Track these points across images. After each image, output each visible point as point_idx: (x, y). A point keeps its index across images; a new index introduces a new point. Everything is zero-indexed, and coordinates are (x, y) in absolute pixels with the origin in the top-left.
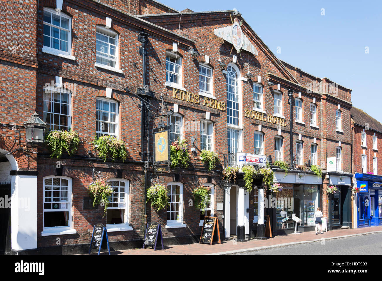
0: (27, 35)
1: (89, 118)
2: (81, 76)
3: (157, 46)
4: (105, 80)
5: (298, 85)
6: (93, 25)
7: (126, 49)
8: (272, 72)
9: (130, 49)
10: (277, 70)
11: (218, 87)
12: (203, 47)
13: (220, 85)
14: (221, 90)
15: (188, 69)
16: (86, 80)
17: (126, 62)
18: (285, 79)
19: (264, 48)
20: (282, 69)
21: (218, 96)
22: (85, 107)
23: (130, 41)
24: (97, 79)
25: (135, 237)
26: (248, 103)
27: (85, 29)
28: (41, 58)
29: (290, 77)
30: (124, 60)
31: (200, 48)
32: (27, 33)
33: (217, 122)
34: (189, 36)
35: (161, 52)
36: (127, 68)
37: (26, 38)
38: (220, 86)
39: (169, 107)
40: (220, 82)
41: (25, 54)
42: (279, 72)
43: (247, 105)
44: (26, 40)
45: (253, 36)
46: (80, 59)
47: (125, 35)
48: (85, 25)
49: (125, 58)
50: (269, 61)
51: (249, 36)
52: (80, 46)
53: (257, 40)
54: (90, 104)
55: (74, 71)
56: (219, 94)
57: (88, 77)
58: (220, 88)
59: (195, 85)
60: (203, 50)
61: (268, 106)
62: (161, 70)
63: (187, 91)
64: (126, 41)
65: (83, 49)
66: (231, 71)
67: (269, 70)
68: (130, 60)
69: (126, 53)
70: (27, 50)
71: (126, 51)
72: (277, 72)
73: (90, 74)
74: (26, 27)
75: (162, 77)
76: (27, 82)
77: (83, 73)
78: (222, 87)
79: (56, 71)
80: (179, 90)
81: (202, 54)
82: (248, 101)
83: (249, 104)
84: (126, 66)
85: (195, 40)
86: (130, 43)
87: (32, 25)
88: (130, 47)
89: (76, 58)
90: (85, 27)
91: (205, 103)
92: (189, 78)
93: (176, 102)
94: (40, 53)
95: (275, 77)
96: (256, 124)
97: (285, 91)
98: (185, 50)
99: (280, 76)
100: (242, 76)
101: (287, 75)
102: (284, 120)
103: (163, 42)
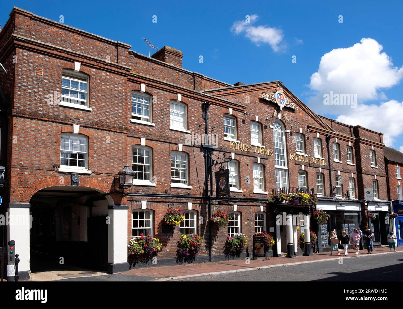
0: (121, 111)
1: (165, 166)
2: (159, 137)
3: (216, 112)
4: (177, 139)
5: (334, 133)
6: (168, 101)
7: (193, 115)
8: (311, 124)
9: (196, 115)
10: (315, 122)
11: (266, 139)
12: (253, 110)
13: (268, 137)
14: (269, 140)
15: (241, 127)
16: (163, 139)
17: (193, 125)
18: (323, 129)
19: (303, 107)
20: (319, 121)
21: (267, 145)
22: (163, 159)
23: (196, 109)
24: (171, 138)
25: (203, 254)
26: (292, 149)
27: (162, 103)
28: (130, 126)
29: (327, 127)
30: (192, 123)
31: (251, 110)
32: (120, 109)
33: (267, 164)
34: (242, 103)
35: (220, 115)
36: (193, 129)
37: (120, 113)
38: (268, 138)
39: (228, 155)
40: (268, 135)
41: (118, 124)
42: (317, 123)
43: (291, 151)
44: (120, 114)
45: (294, 99)
46: (159, 125)
47: (192, 106)
48: (162, 101)
49: (192, 122)
50: (308, 116)
51: (291, 99)
52: (158, 116)
53: (297, 101)
54: (166, 156)
55: (154, 133)
56: (267, 143)
57: (164, 137)
58: (268, 139)
59: (248, 138)
60: (253, 112)
61: (309, 150)
62: (220, 128)
63: (242, 143)
64: (193, 110)
65: (161, 118)
66: (277, 125)
67: (308, 123)
68: (196, 123)
69: (193, 118)
70: (120, 121)
71: (193, 117)
72: (316, 124)
73: (167, 135)
74: (119, 106)
75: (221, 134)
76: (120, 143)
77: (160, 134)
78: (270, 138)
79: (141, 134)
80: (235, 142)
81: (253, 115)
82: (292, 148)
83: (292, 150)
84: (193, 128)
85: (246, 105)
86: (196, 111)
87: (123, 104)
88: (196, 114)
89: (155, 124)
90: (162, 102)
91: (256, 150)
92: (242, 133)
93: (233, 152)
94: (129, 122)
95: (314, 128)
96: (300, 165)
97: (323, 138)
98: (239, 113)
99: (318, 126)
100: (286, 129)
101: (324, 125)
102: (324, 160)
103: (221, 108)
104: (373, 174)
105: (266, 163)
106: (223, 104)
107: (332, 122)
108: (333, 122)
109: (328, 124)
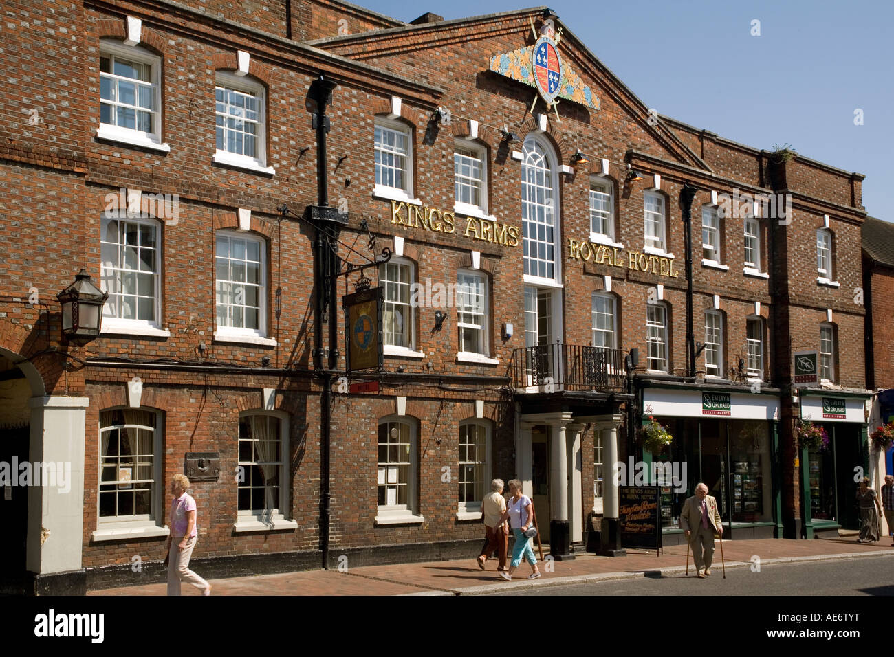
0: (65, 104)
1: (200, 278)
2: (182, 185)
3: (353, 108)
4: (235, 193)
5: (710, 174)
6: (209, 72)
7: (283, 119)
8: (639, 146)
9: (291, 117)
10: (652, 140)
11: (501, 193)
12: (463, 102)
13: (505, 187)
14: (507, 198)
15: (427, 156)
16: (192, 193)
17: (283, 149)
18: (675, 162)
19: (617, 92)
20: (665, 137)
21: (502, 214)
22: (192, 254)
23: (292, 100)
24: (216, 189)
25: (303, 544)
26: (577, 225)
27: (191, 81)
28: (96, 151)
29: (686, 157)
30: (279, 145)
31: (457, 103)
32: (64, 98)
33: (499, 273)
34: (431, 79)
35: (363, 119)
36: (284, 163)
37: (63, 109)
38: (506, 190)
39: (384, 242)
40: (506, 180)
41: (58, 145)
42: (657, 145)
43: (573, 231)
44: (63, 114)
45: (590, 65)
46: (181, 149)
47: (281, 89)
48: (192, 72)
49: (280, 140)
50: (629, 121)
51: (579, 65)
52: (180, 120)
53: (600, 74)
54: (202, 246)
55: (168, 175)
56: (502, 207)
57: (197, 186)
58: (506, 194)
59: (444, 190)
60: (463, 109)
61: (628, 230)
62: (364, 160)
63: (426, 206)
64: (283, 102)
65: (187, 126)
66: (534, 152)
67: (630, 143)
68: (292, 142)
69: (284, 128)
70: (64, 136)
71: (283, 124)
72: (652, 147)
73: (204, 181)
74: (62, 86)
75: (366, 177)
76: (64, 205)
77: (186, 178)
78: (512, 192)
79: (128, 177)
80: (405, 204)
81: (462, 117)
82: (578, 222)
83: (578, 228)
84: (283, 158)
85: (444, 88)
86: (291, 104)
87: (74, 80)
88: (293, 114)
89: (171, 146)
90: (192, 76)
91: (468, 230)
92: (429, 175)
93: (400, 233)
94: (93, 140)
95: (648, 160)
96: (598, 275)
97: (675, 190)
98: (421, 112)
99: (660, 154)
100: (560, 163)
101: (679, 151)
102: (671, 262)
103: (368, 96)
104: (823, 305)
105: (498, 269)
106: (374, 82)
107: (705, 141)
108: (708, 139)
109: (692, 144)
